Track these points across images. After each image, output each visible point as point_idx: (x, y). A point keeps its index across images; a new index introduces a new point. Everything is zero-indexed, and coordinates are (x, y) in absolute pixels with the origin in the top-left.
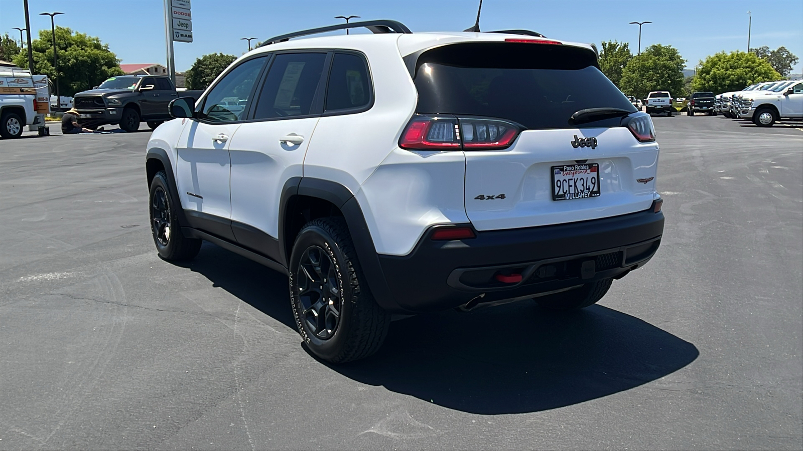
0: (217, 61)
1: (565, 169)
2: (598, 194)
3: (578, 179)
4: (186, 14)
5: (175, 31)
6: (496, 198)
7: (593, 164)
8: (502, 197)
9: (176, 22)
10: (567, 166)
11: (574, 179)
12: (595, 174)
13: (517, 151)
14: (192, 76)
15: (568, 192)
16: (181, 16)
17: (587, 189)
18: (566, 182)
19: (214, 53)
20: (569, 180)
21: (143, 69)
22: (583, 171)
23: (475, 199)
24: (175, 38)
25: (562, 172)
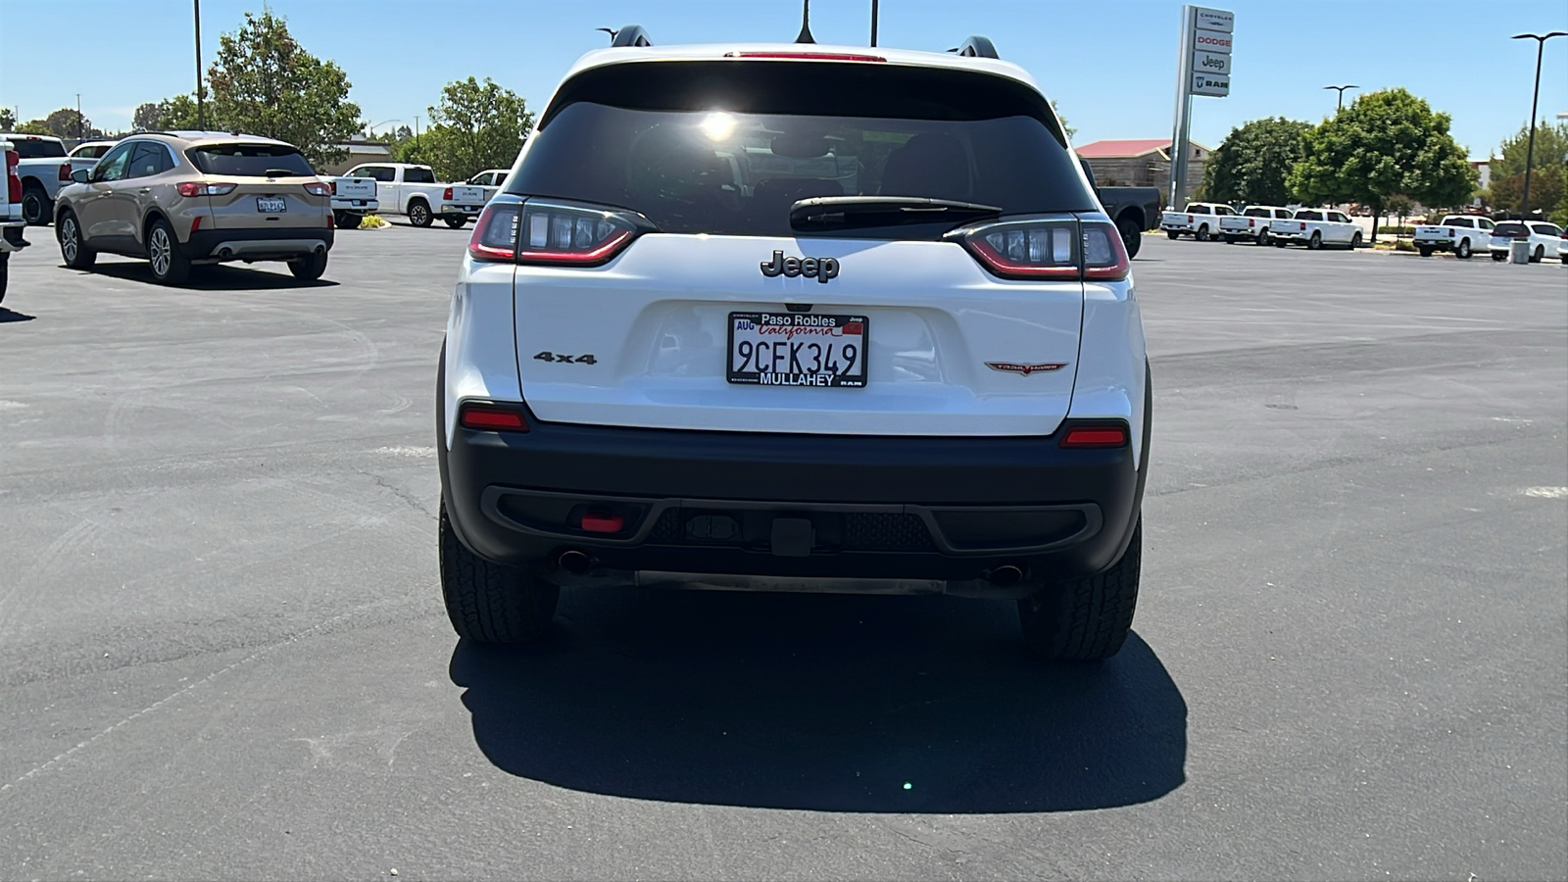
0: (1270, 132)
1: (764, 319)
2: (860, 384)
3: (801, 344)
4: (1221, 43)
5: (1196, 75)
6: (577, 361)
7: (850, 317)
8: (590, 360)
9: (1200, 57)
10: (771, 315)
11: (792, 345)
12: (856, 340)
13: (617, 272)
14: (1217, 162)
15: (770, 369)
16: (1211, 47)
17: (827, 368)
18: (768, 347)
19: (1268, 118)
20: (775, 344)
21: (1158, 149)
22: (819, 329)
23: (535, 358)
24: (1195, 88)
25: (758, 327)
